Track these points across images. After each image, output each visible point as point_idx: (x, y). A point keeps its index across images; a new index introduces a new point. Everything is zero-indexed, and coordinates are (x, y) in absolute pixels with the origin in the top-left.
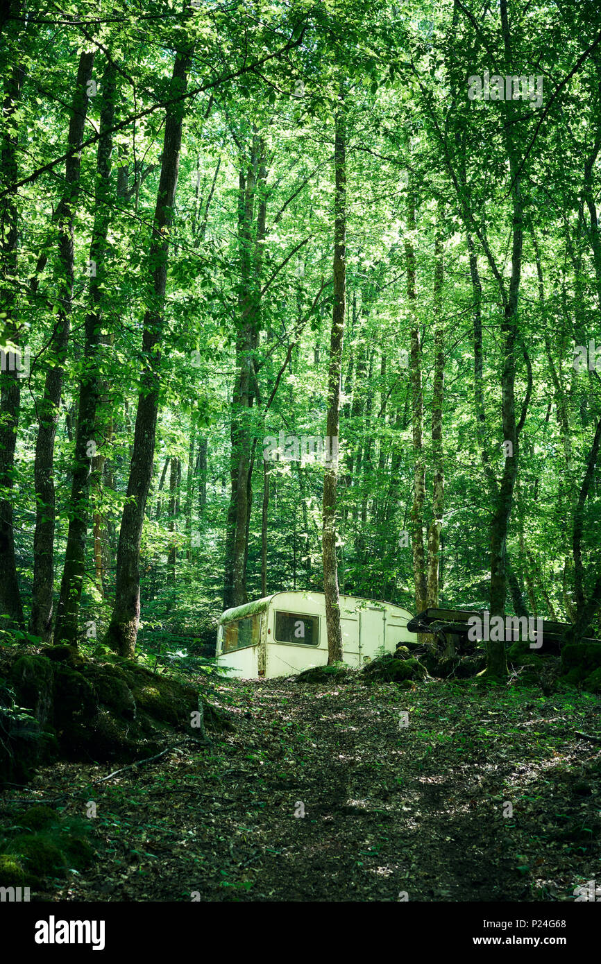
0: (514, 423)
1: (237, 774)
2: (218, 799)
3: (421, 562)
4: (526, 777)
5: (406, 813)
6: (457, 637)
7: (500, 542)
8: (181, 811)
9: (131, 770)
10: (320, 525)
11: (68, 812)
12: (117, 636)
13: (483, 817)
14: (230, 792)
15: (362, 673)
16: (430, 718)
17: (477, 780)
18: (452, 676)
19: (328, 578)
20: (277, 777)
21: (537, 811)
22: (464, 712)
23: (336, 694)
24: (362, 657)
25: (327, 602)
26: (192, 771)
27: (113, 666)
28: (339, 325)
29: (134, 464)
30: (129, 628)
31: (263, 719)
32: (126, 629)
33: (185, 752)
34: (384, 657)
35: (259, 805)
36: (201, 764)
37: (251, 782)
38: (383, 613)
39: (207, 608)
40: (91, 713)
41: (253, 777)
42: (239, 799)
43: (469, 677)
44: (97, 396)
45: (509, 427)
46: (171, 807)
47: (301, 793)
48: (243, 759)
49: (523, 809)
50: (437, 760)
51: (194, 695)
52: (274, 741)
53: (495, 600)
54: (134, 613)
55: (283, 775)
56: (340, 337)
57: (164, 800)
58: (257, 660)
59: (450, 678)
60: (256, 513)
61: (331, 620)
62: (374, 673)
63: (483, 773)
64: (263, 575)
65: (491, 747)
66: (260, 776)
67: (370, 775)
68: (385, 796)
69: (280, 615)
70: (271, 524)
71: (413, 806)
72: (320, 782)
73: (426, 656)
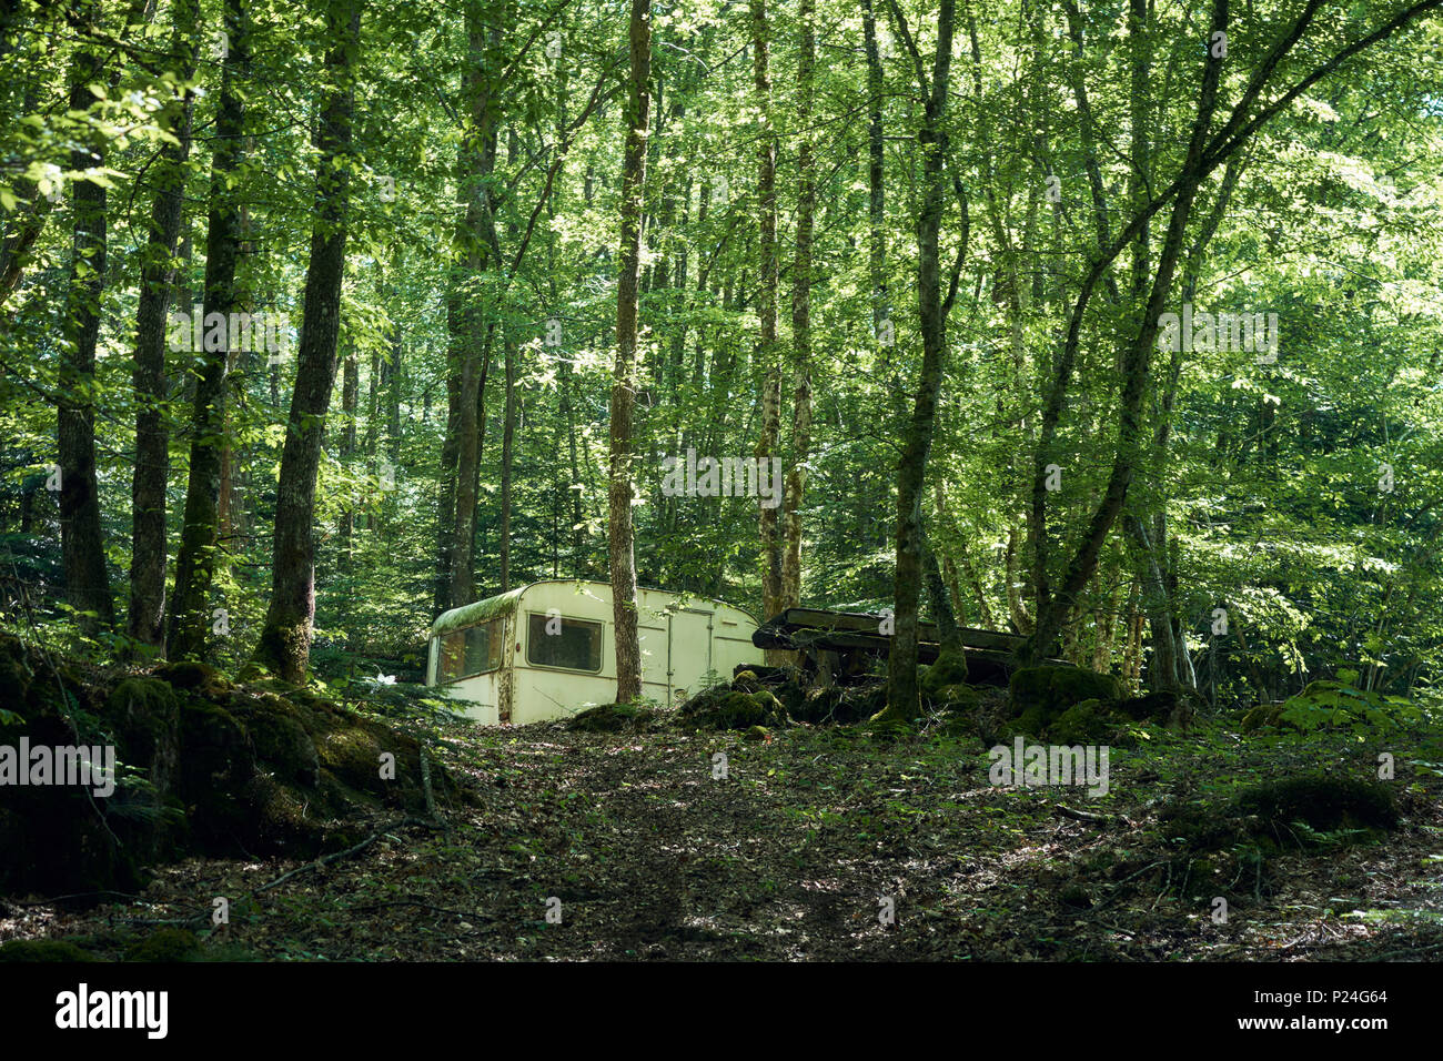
0: (938, 299)
1: (495, 876)
2: (467, 917)
3: (772, 533)
4: (978, 879)
5: (783, 937)
6: (835, 655)
7: (913, 497)
8: (406, 936)
9: (314, 870)
10: (604, 469)
11: (215, 939)
12: (276, 648)
13: (913, 944)
14: (486, 906)
15: (679, 715)
16: (804, 785)
17: (896, 884)
18: (829, 720)
19: (617, 559)
20: (563, 880)
21: (1003, 934)
22: (859, 777)
23: (639, 748)
24: (673, 690)
25: (615, 599)
26: (417, 872)
27: (277, 697)
28: (640, 132)
29: (304, 359)
30: (297, 637)
31: (525, 789)
32: (292, 638)
33: (404, 841)
34: (716, 688)
35: (536, 926)
36: (432, 859)
37: (519, 889)
38: (707, 617)
39: (406, 611)
40: (243, 774)
41: (523, 880)
42: (502, 917)
43: (858, 721)
44: (236, 243)
45: (929, 305)
46: (390, 929)
47: (604, 906)
48: (502, 852)
49: (978, 931)
50: (826, 853)
51: (414, 747)
52: (548, 823)
53: (904, 594)
54: (304, 611)
55: (574, 877)
56: (640, 153)
57: (376, 918)
58: (497, 694)
59: (825, 724)
60: (491, 451)
61: (622, 628)
62: (700, 714)
63: (905, 873)
64: (504, 554)
65: (914, 832)
66: (534, 878)
67: (717, 876)
68: (746, 911)
69: (537, 620)
70: (515, 469)
71: (793, 927)
72: (633, 889)
73: (786, 688)
